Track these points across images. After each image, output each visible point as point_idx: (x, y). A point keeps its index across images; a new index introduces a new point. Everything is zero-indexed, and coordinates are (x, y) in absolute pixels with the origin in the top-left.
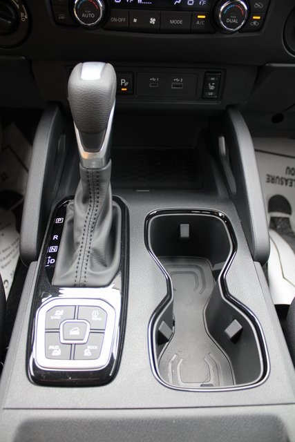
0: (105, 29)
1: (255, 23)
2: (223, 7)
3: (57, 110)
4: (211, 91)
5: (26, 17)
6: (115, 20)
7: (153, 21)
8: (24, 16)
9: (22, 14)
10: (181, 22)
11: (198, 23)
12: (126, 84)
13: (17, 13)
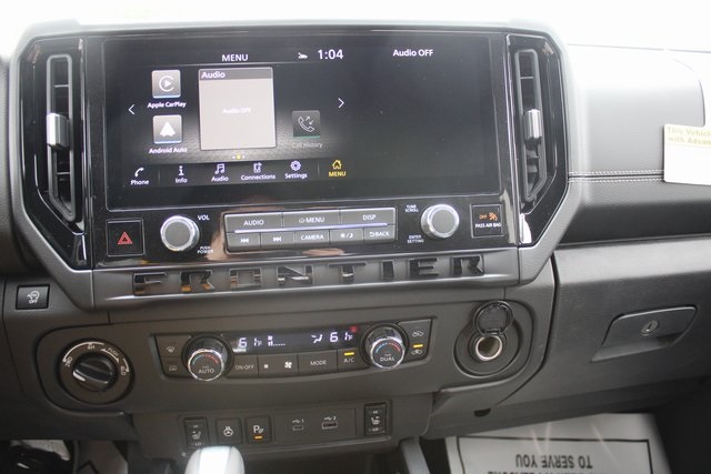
0: (229, 378)
1: (417, 352)
2: (375, 344)
3: (168, 466)
4: (375, 426)
5: (127, 370)
6: (241, 367)
7: (288, 365)
8: (125, 370)
9: (122, 368)
10: (324, 362)
11: (346, 360)
12: (261, 431)
13: (116, 367)
